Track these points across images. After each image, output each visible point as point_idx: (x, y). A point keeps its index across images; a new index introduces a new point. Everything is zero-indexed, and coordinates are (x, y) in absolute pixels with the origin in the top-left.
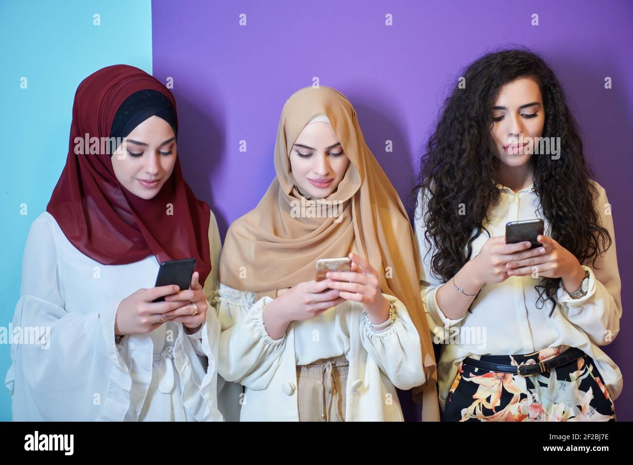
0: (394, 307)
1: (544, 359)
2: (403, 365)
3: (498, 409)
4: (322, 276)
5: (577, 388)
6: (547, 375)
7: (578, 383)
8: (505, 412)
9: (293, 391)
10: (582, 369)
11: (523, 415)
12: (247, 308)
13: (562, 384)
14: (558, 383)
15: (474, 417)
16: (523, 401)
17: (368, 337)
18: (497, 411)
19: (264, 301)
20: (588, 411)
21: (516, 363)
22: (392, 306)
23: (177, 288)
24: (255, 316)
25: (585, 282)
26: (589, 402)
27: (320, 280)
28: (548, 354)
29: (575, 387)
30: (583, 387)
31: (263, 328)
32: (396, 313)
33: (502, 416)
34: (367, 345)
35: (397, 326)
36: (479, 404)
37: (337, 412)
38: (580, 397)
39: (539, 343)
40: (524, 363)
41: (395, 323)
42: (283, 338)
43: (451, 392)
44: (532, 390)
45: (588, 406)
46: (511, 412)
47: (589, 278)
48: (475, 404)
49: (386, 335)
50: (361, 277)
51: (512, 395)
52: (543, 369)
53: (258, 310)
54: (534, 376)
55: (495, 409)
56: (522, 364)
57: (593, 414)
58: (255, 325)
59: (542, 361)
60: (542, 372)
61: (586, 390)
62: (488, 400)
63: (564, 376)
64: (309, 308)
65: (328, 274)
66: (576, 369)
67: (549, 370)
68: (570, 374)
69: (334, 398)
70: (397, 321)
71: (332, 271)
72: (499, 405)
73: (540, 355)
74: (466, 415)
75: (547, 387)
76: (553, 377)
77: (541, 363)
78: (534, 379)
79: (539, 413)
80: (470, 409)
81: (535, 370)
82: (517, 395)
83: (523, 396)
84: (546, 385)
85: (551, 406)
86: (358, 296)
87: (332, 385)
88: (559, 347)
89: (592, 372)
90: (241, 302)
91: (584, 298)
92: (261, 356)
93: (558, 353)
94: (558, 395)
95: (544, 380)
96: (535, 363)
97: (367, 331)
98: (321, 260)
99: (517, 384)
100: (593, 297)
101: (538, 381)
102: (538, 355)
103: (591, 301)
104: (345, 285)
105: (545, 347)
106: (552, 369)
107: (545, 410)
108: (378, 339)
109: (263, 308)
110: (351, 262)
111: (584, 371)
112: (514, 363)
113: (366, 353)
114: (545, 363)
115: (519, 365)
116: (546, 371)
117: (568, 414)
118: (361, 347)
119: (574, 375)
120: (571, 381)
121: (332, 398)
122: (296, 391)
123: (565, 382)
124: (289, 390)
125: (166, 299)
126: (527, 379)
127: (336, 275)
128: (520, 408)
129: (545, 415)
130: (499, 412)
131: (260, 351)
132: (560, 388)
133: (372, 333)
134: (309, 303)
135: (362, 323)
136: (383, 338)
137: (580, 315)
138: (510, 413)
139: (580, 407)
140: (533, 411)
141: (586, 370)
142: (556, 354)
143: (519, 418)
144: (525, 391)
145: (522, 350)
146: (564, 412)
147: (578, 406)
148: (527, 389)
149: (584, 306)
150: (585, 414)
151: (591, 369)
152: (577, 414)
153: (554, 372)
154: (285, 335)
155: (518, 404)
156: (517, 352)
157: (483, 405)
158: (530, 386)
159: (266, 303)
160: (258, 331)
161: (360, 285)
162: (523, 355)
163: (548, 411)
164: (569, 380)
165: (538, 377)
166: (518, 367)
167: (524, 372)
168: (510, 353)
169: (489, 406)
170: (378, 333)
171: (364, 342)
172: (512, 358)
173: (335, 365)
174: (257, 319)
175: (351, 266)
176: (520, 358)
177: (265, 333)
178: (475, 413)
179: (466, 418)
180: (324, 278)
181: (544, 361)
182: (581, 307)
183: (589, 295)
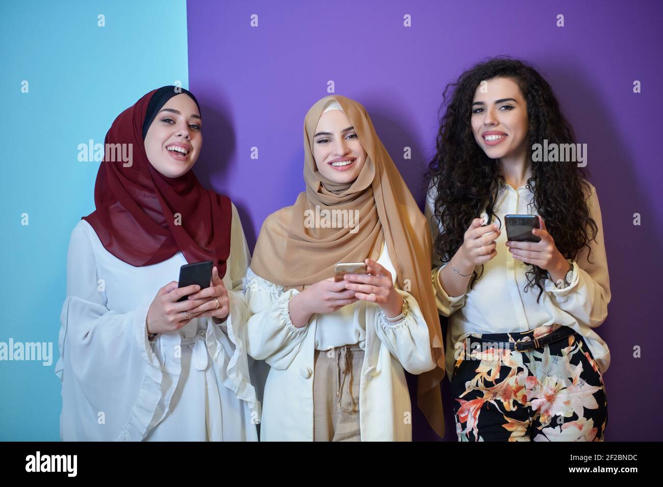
0: (407, 302)
1: (538, 336)
2: (414, 354)
3: (498, 381)
4: (340, 277)
5: (568, 362)
6: (541, 350)
7: (569, 357)
8: (503, 384)
9: (310, 375)
10: (573, 346)
11: (520, 387)
12: (277, 296)
13: (555, 359)
14: (551, 358)
15: (477, 389)
16: (519, 374)
17: (382, 327)
18: (497, 383)
19: (291, 292)
20: (579, 383)
21: (513, 340)
22: (405, 302)
23: (198, 287)
24: (282, 306)
25: (569, 274)
26: (579, 375)
27: (338, 280)
28: (542, 331)
29: (566, 361)
30: (574, 361)
31: (287, 317)
32: (408, 307)
33: (501, 388)
34: (380, 335)
35: (409, 320)
36: (481, 377)
37: (349, 391)
38: (571, 371)
39: (533, 323)
40: (521, 340)
41: (407, 317)
42: (306, 327)
43: (457, 367)
44: (528, 364)
45: (578, 378)
46: (510, 383)
47: (572, 270)
48: (478, 377)
49: (398, 327)
50: (375, 280)
51: (509, 369)
52: (537, 345)
53: (285, 301)
54: (530, 351)
55: (495, 382)
56: (519, 341)
57: (583, 385)
58: (281, 314)
59: (537, 338)
60: (536, 347)
61: (576, 364)
62: (489, 373)
63: (556, 352)
64: (329, 304)
65: (345, 277)
66: (567, 345)
67: (543, 346)
68: (562, 349)
69: (347, 378)
70: (408, 315)
71: (350, 273)
72: (499, 378)
73: (535, 333)
74: (469, 387)
75: (541, 361)
76: (547, 352)
77: (536, 340)
78: (529, 354)
79: (534, 385)
80: (474, 381)
81: (530, 346)
82: (514, 368)
83: (520, 370)
84: (540, 360)
85: (545, 378)
86: (372, 297)
87: (346, 366)
88: (552, 326)
89: (582, 348)
90: (272, 290)
91: (568, 288)
92: (286, 340)
93: (551, 331)
94: (551, 368)
95: (538, 355)
96: (530, 340)
97: (381, 322)
98: (339, 265)
99: (514, 359)
100: (576, 287)
101: (534, 357)
102: (533, 332)
103: (574, 290)
104: (361, 287)
105: (540, 325)
106: (545, 345)
107: (540, 382)
108: (391, 331)
109: (289, 299)
110: (367, 266)
111: (575, 346)
112: (511, 340)
113: (380, 341)
114: (539, 340)
115: (516, 341)
116: (540, 347)
117: (560, 385)
118: (376, 336)
119: (565, 351)
120: (562, 356)
121: (345, 379)
122: (313, 375)
123: (557, 357)
124: (307, 374)
125: (189, 298)
126: (524, 354)
127: (353, 277)
128: (518, 380)
129: (540, 386)
130: (498, 384)
131: (284, 337)
132: (553, 362)
133: (386, 324)
134: (329, 300)
135: (377, 314)
136: (395, 329)
137: (567, 303)
138: (508, 384)
139: (571, 379)
140: (529, 382)
141: (577, 346)
142: (549, 332)
143: (516, 389)
144: (521, 365)
145: (518, 329)
146: (557, 383)
147: (569, 378)
148: (524, 363)
149: (569, 295)
150: (576, 385)
151: (580, 345)
152: (568, 385)
153: (547, 347)
154: (307, 324)
155: (515, 377)
156: (514, 330)
157: (484, 378)
158: (526, 360)
159: (293, 294)
160: (282, 319)
161: (375, 287)
162: (520, 333)
163: (542, 382)
164: (561, 355)
165: (533, 353)
166: (515, 344)
167: (521, 348)
168: (508, 332)
169: (489, 379)
170: (391, 325)
171: (378, 330)
172: (510, 336)
173: (350, 349)
174: (283, 308)
175: (367, 270)
176: (517, 336)
177: (290, 322)
178: (477, 385)
179: (470, 389)
180: (342, 280)
181: (538, 338)
182: (567, 295)
183: (572, 285)
